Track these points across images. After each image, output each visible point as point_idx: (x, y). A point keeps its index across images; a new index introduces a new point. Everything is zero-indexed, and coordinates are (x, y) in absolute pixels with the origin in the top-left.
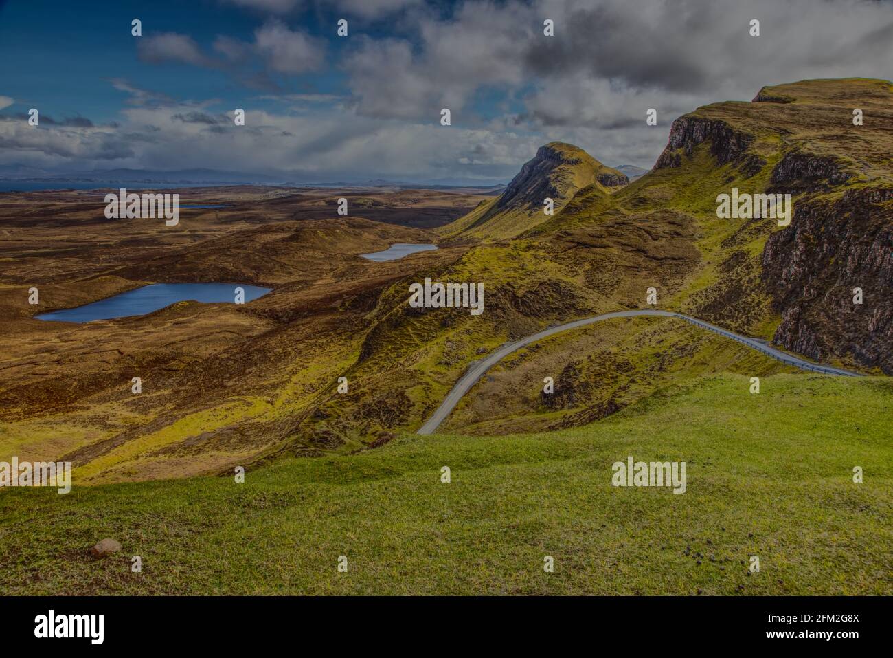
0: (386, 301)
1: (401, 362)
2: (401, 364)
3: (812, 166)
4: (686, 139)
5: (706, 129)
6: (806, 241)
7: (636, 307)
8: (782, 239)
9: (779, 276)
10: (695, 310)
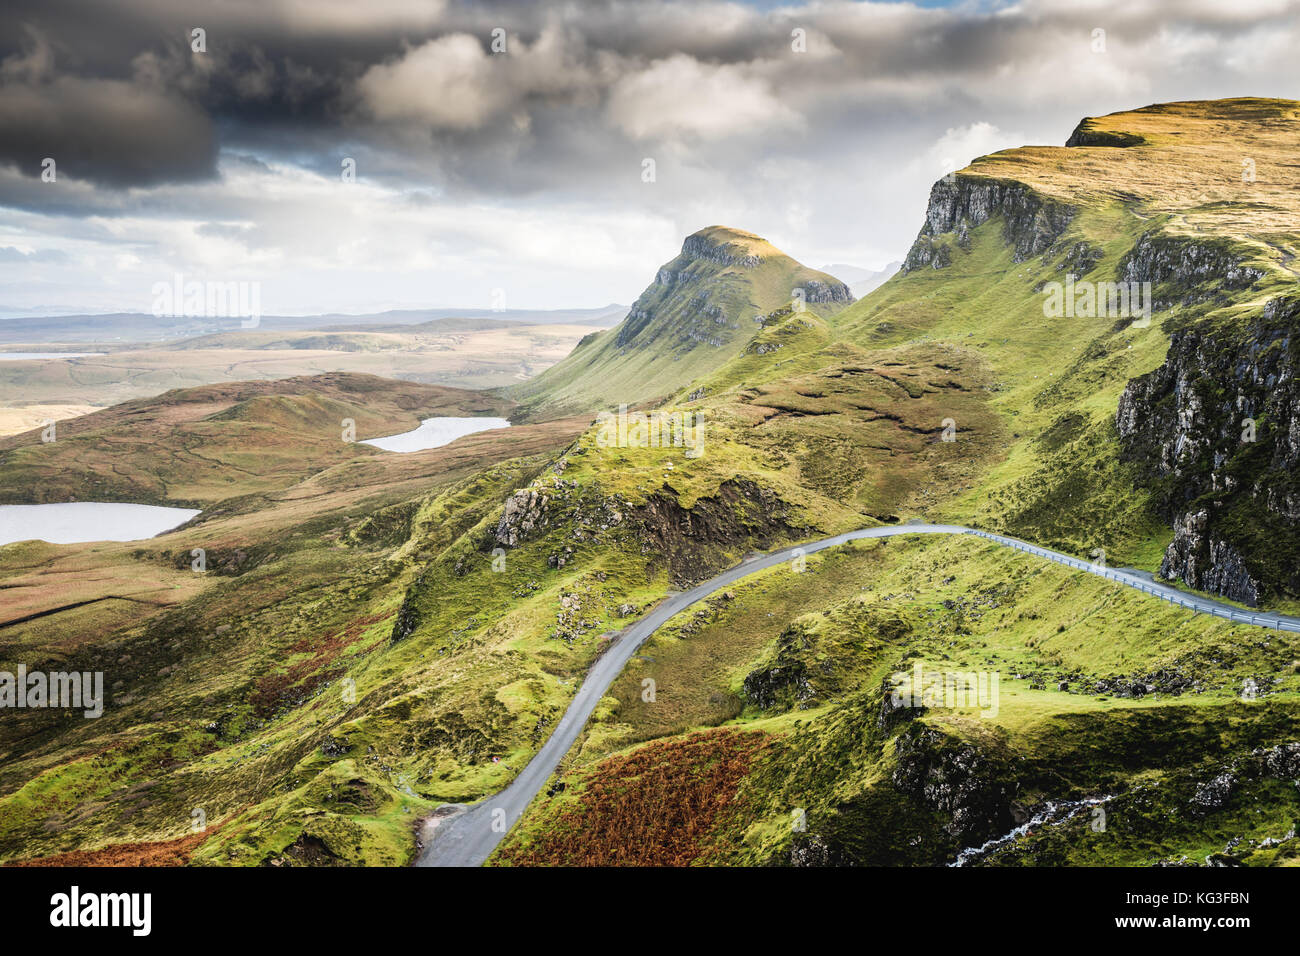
0: (429, 525)
1: (478, 637)
2: (479, 643)
3: (1189, 257)
4: (958, 217)
5: (992, 197)
6: (1203, 391)
7: (894, 520)
8: (1150, 390)
9: (1156, 456)
10: (1002, 521)
